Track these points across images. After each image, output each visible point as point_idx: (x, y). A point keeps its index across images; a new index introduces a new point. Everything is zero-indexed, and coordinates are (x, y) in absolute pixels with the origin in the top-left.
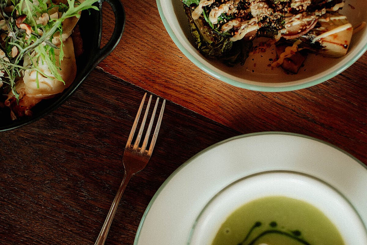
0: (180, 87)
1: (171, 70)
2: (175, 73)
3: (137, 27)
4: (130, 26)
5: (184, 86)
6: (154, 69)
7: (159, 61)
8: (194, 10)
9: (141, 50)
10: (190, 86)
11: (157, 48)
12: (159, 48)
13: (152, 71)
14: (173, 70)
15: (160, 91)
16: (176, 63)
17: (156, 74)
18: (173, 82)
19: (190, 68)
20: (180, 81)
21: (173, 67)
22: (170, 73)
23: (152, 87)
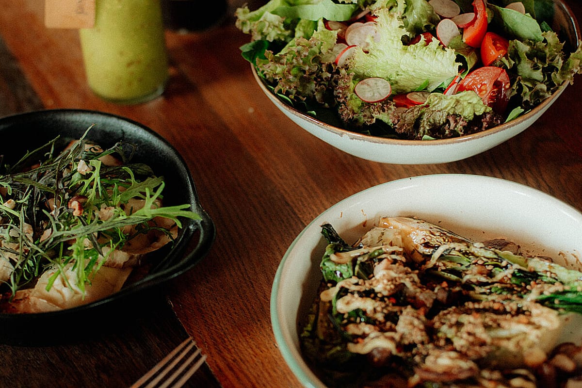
0: (246, 375)
1: (251, 352)
2: (254, 358)
3: (253, 289)
4: (246, 283)
5: (251, 377)
6: (233, 340)
7: (246, 336)
8: (328, 288)
9: (235, 313)
10: (259, 381)
11: (257, 321)
12: (259, 323)
13: (229, 341)
14: (253, 353)
15: (217, 366)
16: (264, 349)
17: (230, 347)
18: (243, 366)
19: (276, 363)
20: (251, 370)
21: (258, 351)
22: (247, 354)
23: (212, 357)
